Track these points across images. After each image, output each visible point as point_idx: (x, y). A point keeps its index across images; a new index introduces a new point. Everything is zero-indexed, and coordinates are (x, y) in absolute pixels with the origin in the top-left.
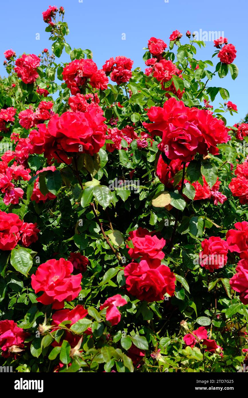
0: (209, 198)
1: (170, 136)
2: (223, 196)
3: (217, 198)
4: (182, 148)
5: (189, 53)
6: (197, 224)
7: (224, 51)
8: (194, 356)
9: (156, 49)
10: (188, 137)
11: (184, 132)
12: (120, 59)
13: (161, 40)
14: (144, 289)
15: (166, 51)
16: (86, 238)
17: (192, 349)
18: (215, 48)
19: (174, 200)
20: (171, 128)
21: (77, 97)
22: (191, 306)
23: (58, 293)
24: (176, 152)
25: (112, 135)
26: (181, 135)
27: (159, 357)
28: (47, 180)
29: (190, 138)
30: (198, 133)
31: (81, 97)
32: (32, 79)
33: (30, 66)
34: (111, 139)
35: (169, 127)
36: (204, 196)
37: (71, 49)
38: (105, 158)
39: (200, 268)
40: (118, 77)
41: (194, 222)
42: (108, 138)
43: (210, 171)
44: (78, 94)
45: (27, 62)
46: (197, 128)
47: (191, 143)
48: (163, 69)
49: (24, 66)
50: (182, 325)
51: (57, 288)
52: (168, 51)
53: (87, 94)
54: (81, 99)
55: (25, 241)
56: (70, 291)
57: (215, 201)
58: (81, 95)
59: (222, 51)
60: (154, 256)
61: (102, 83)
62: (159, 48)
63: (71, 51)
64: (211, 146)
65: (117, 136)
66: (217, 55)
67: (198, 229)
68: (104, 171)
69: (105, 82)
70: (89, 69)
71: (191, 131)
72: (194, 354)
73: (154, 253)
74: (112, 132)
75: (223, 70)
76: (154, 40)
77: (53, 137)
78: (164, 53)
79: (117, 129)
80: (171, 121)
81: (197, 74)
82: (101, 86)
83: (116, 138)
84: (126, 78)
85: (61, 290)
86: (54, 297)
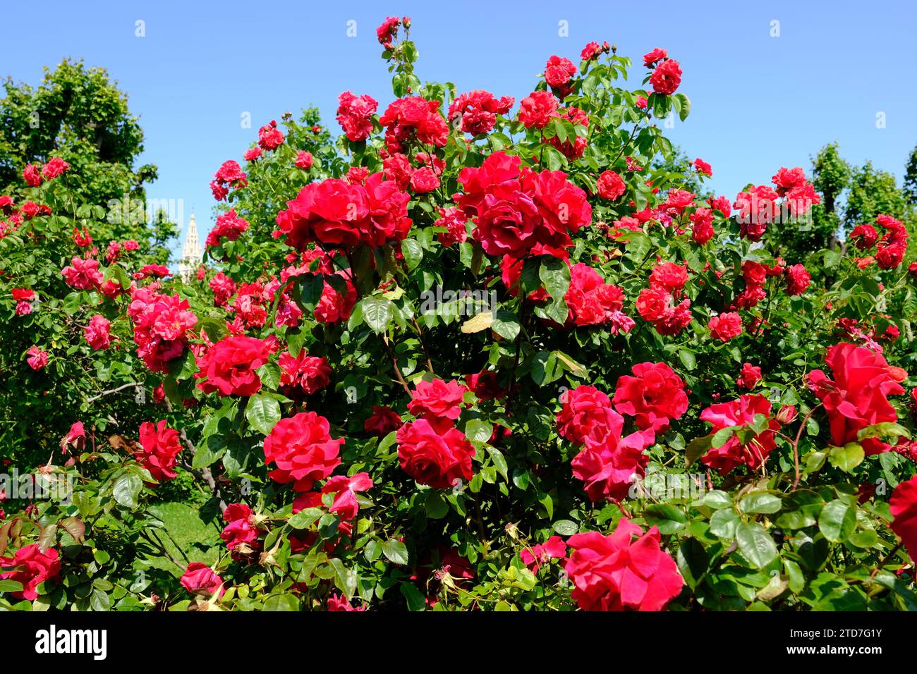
0: (601, 323)
1: (488, 215)
2: (628, 320)
3: (617, 323)
4: (509, 236)
5: (603, 79)
6: (545, 364)
7: (660, 73)
8: (520, 583)
9: (557, 77)
10: (516, 217)
11: (510, 209)
12: (476, 95)
13: (566, 60)
14: (420, 466)
15: (575, 79)
16: (365, 381)
17: (519, 572)
18: (646, 67)
19: (501, 323)
20: (489, 202)
21: (395, 158)
22: (542, 502)
23: (298, 466)
24: (498, 243)
25: (447, 218)
26: (506, 214)
27: (445, 578)
28: (301, 287)
29: (520, 218)
30: (532, 211)
31: (401, 158)
32: (361, 134)
33: (359, 112)
34: (445, 224)
35: (485, 201)
36: (592, 318)
37: (419, 82)
38: (418, 254)
39: (558, 439)
40: (472, 124)
41: (541, 361)
42: (442, 224)
43: (558, 274)
44: (396, 154)
45: (354, 107)
46: (531, 202)
47: (522, 228)
48: (534, 107)
49: (351, 114)
50: (507, 530)
51: (297, 459)
52: (579, 77)
53: (415, 153)
54: (401, 161)
55: (306, 385)
56: (318, 463)
57: (613, 328)
58: (402, 156)
59: (657, 73)
60: (440, 413)
61: (439, 136)
62: (561, 73)
63: (420, 86)
64: (556, 232)
65: (455, 221)
66: (649, 81)
67: (545, 373)
68: (436, 277)
69: (443, 134)
70: (412, 113)
71: (523, 207)
72: (520, 579)
73: (441, 408)
74: (447, 215)
75: (659, 106)
76: (555, 61)
77: (303, 219)
78: (572, 82)
79: (454, 210)
80: (491, 190)
81: (614, 114)
82: (435, 141)
83: (453, 224)
84: (486, 125)
85: (302, 462)
86: (290, 471)
